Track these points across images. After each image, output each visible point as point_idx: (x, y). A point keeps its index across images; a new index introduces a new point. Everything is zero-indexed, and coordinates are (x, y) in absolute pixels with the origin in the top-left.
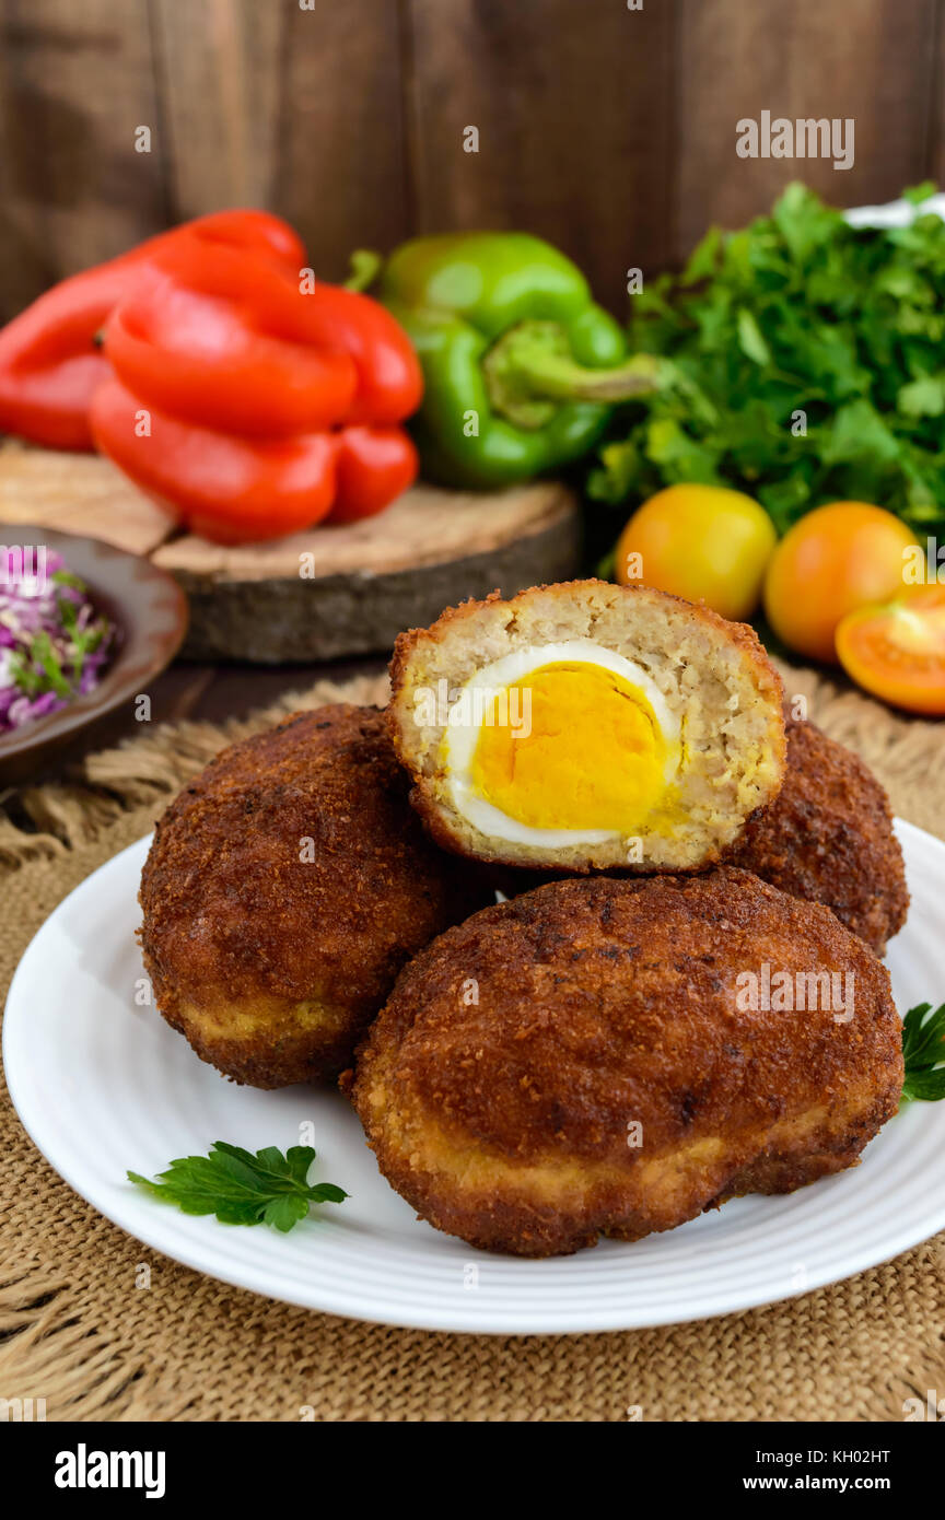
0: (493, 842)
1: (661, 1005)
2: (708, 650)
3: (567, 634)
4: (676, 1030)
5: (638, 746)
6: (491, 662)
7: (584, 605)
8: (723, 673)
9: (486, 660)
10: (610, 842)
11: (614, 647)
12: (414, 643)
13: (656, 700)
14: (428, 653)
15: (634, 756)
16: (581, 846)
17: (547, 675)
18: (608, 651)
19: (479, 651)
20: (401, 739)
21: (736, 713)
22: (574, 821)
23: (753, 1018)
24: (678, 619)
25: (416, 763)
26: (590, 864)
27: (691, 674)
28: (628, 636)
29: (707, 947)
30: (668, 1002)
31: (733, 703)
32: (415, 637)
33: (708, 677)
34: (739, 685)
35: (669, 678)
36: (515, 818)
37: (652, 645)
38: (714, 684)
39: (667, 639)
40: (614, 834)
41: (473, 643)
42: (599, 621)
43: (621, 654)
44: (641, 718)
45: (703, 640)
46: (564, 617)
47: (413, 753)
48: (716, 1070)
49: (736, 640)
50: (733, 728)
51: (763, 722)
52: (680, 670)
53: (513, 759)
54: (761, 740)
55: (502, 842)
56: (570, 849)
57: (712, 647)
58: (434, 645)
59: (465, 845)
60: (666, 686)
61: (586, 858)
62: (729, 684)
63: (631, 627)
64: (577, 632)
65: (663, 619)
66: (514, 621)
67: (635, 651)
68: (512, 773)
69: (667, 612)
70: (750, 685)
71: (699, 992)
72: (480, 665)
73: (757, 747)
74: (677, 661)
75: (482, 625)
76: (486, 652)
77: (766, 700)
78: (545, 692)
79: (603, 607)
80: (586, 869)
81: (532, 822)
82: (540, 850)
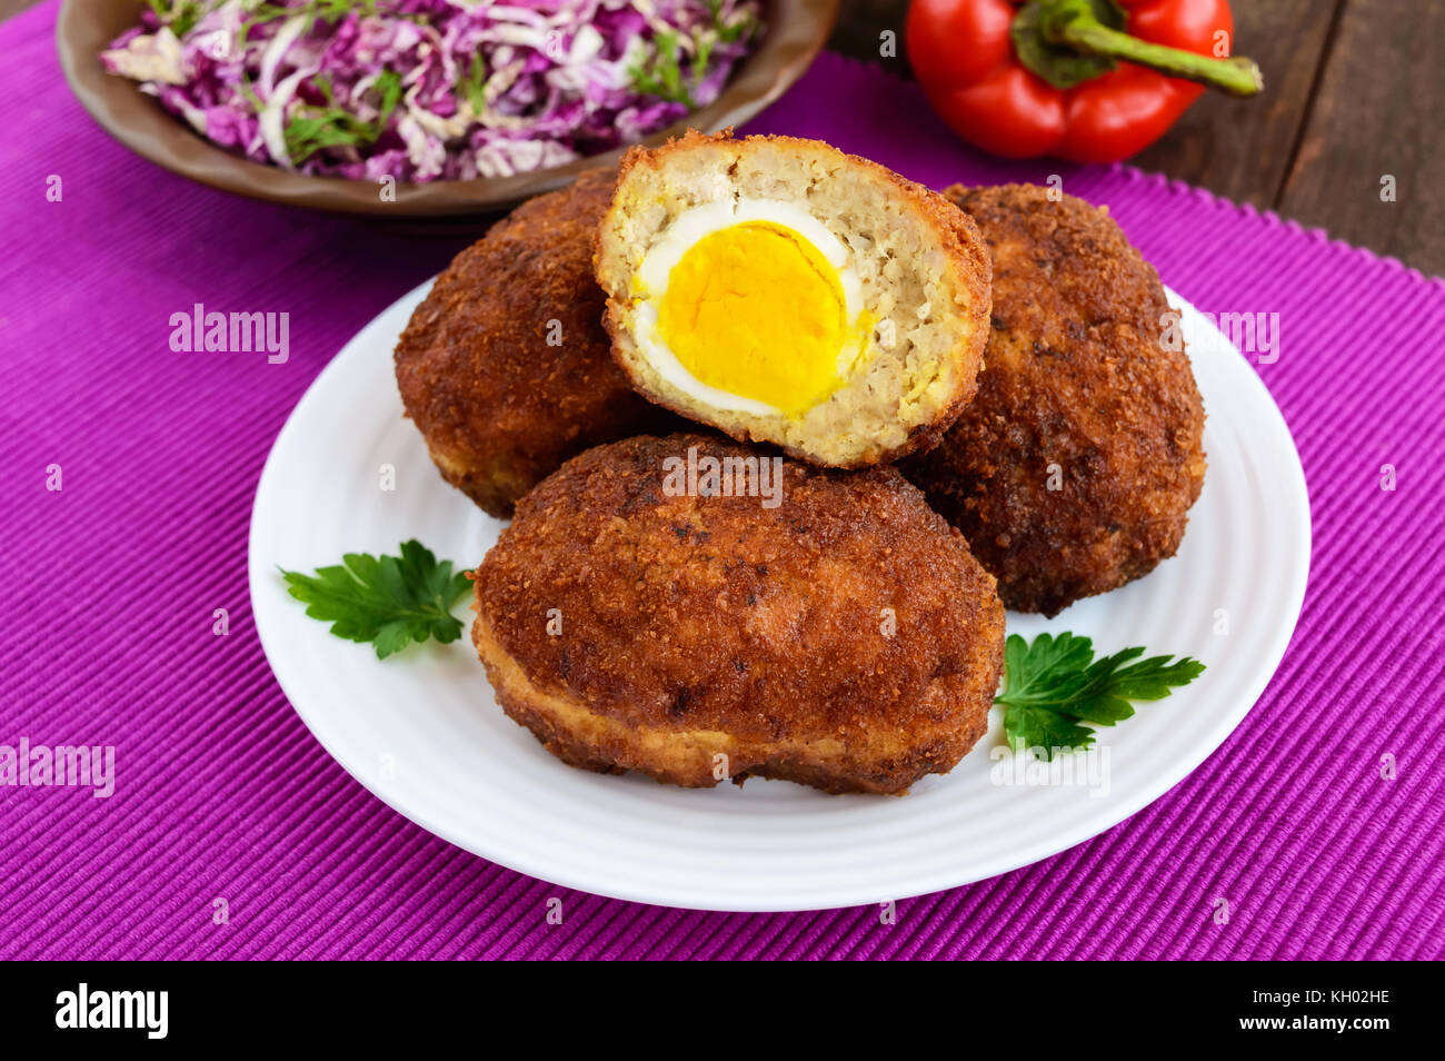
0: (663, 386)
1: (686, 601)
2: (915, 249)
3: (782, 193)
4: (690, 630)
5: (818, 331)
6: (702, 202)
7: (806, 166)
8: (923, 276)
9: (697, 200)
10: (771, 417)
11: (824, 219)
12: (633, 164)
13: (850, 286)
14: (644, 178)
15: (811, 339)
16: (743, 414)
17: (750, 231)
18: (818, 223)
19: (691, 189)
20: (600, 259)
21: (927, 322)
22: (739, 387)
23: (772, 643)
24: (895, 205)
25: (609, 286)
26: (747, 433)
27: (892, 268)
28: (840, 212)
29: (770, 557)
30: (693, 602)
31: (924, 311)
32: (636, 157)
33: (910, 276)
34: (936, 294)
35: (870, 266)
36: (687, 367)
37: (862, 226)
38: (912, 285)
39: (877, 226)
40: (776, 411)
41: (689, 179)
42: (817, 187)
43: (829, 228)
44: (829, 303)
45: (913, 237)
46: (784, 174)
47: (609, 276)
48: (713, 679)
49: (946, 246)
50: (920, 336)
51: (949, 339)
52: (883, 261)
53: (698, 310)
54: (941, 358)
55: (670, 388)
56: (731, 413)
57: (919, 247)
58: (651, 171)
59: (638, 380)
60: (863, 275)
61: (743, 427)
62: (927, 289)
63: (847, 203)
64: (792, 193)
65: (879, 203)
66: (735, 165)
67: (844, 229)
68: (694, 322)
69: (887, 196)
70: (947, 297)
71: (730, 600)
72: (691, 204)
73: (935, 363)
74: (881, 249)
75: (702, 163)
76: (699, 191)
77: (958, 316)
78: (744, 250)
79: (823, 174)
80: (741, 438)
81: (702, 376)
82: (704, 404)
